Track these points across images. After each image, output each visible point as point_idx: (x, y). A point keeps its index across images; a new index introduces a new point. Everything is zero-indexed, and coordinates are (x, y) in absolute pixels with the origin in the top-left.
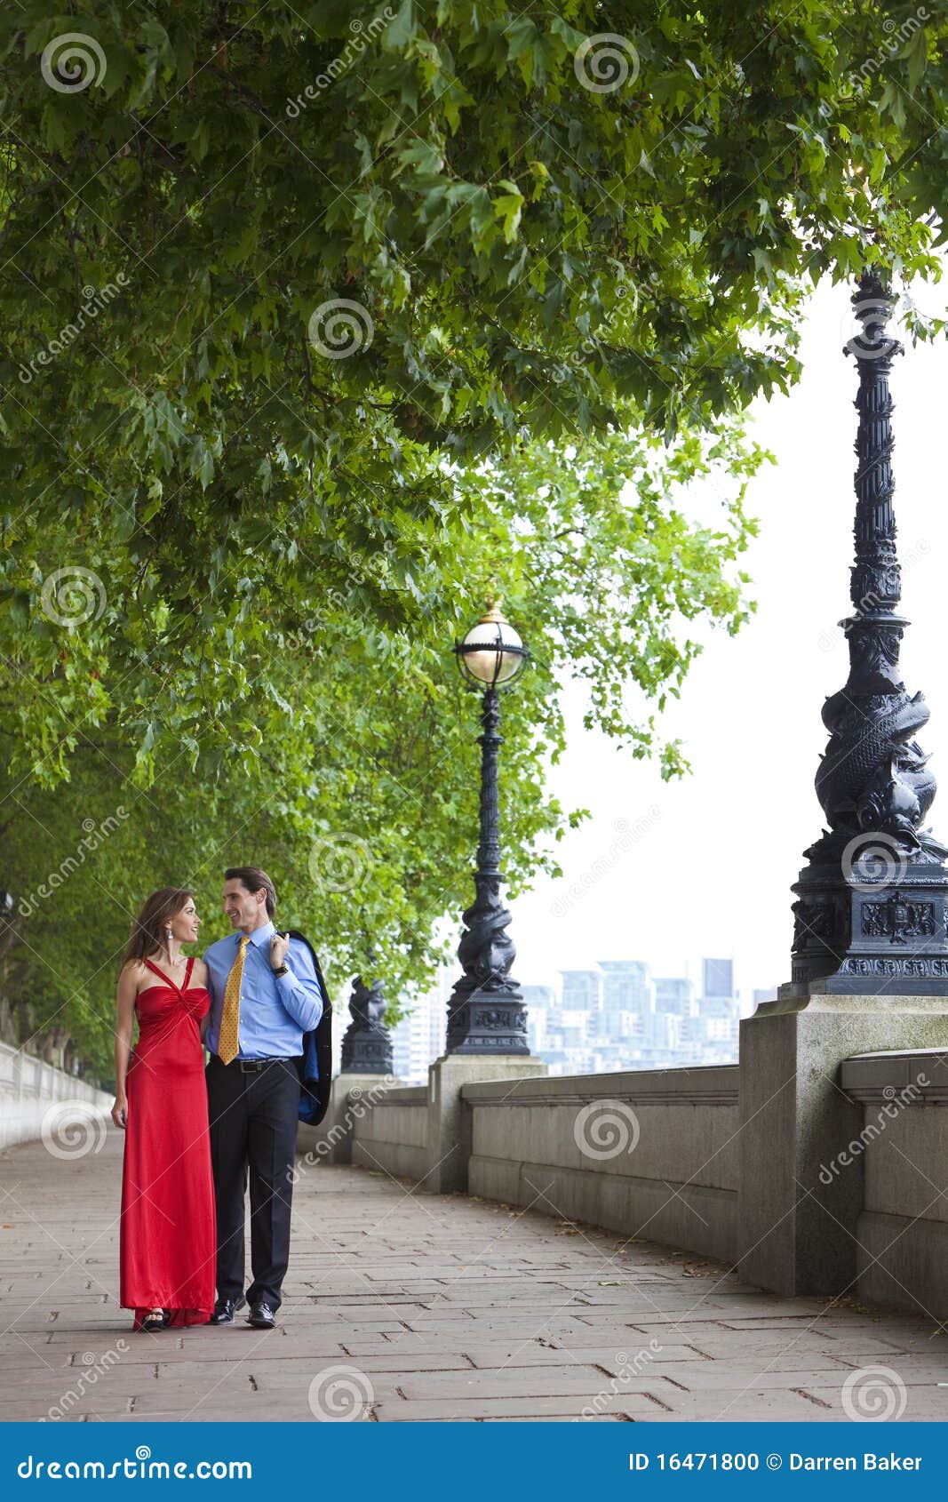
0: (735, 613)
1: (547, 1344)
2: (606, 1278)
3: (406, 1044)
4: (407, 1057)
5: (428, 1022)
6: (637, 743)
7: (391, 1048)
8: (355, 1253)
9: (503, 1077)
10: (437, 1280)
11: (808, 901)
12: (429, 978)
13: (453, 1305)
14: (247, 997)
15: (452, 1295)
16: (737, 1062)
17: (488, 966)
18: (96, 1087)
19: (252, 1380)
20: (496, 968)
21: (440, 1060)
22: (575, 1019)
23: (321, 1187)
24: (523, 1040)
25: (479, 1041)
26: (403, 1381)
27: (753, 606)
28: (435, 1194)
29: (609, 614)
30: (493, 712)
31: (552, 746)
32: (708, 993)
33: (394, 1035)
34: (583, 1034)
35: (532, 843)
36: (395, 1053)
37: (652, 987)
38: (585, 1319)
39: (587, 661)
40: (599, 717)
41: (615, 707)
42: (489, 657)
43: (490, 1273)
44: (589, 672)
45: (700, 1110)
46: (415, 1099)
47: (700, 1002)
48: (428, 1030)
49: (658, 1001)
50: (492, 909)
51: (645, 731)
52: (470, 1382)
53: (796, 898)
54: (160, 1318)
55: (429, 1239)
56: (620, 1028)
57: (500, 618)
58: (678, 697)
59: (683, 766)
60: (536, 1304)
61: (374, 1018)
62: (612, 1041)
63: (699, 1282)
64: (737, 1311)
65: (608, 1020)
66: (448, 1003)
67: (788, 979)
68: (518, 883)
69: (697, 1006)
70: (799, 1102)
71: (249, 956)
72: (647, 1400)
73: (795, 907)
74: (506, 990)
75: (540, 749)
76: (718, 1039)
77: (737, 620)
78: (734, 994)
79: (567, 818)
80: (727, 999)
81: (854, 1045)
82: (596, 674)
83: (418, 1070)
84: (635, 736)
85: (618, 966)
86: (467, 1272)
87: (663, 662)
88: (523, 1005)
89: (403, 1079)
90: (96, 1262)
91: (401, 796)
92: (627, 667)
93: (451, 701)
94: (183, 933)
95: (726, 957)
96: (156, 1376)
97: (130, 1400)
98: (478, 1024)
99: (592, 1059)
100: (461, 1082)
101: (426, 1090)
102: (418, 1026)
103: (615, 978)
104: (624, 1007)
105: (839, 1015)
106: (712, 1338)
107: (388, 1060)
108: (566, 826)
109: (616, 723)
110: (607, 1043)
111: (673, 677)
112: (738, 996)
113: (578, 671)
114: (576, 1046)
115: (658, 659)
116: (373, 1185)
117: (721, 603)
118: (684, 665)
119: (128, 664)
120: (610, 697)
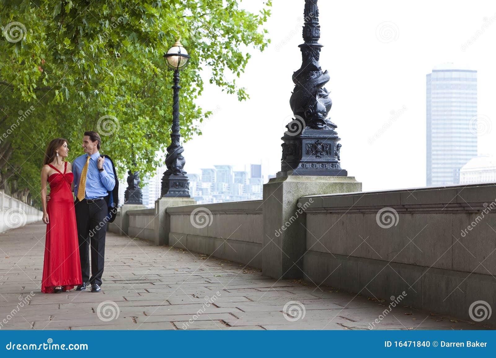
0: (262, 44)
1: (196, 296)
2: (217, 274)
3: (148, 194)
4: (148, 199)
5: (155, 186)
6: (229, 88)
7: (142, 195)
8: (129, 266)
9: (181, 205)
10: (157, 275)
11: (287, 143)
12: (154, 172)
13: (163, 283)
14: (89, 178)
15: (163, 280)
16: (262, 199)
17: (176, 166)
18: (39, 209)
19: (93, 309)
20: (178, 167)
21: (159, 199)
22: (206, 185)
23: (117, 243)
24: (188, 192)
25: (172, 192)
26: (145, 309)
27: (269, 41)
28: (157, 246)
29: (218, 44)
30: (178, 78)
31: (198, 89)
32: (253, 177)
33: (143, 191)
34: (209, 191)
35: (192, 123)
36: (143, 197)
37: (234, 174)
38: (209, 288)
39: (210, 60)
40: (215, 80)
41: (221, 76)
42: (176, 58)
43: (176, 272)
44: (211, 64)
45: (249, 216)
46: (150, 213)
47: (250, 180)
48: (155, 189)
49: (235, 179)
50: (177, 147)
51: (233, 84)
52: (169, 310)
53: (283, 142)
54: (61, 288)
55: (155, 261)
56: (222, 189)
57: (180, 45)
58: (243, 72)
59: (246, 96)
60: (192, 283)
61: (136, 185)
62: (219, 193)
63: (249, 275)
64: (261, 285)
65: (218, 186)
66: (162, 179)
67: (280, 170)
68: (187, 137)
69: (249, 181)
70: (284, 213)
71: (90, 163)
72: (230, 315)
73: (282, 145)
74: (182, 175)
75: (194, 90)
76: (256, 192)
77: (263, 46)
78: (262, 177)
79: (204, 115)
80: (259, 178)
81: (302, 193)
82: (214, 64)
83: (151, 203)
84: (229, 86)
85: (221, 167)
86: (169, 272)
87: (238, 60)
88: (188, 180)
89: (146, 206)
90: (38, 269)
91: (143, 107)
92: (225, 62)
93: (162, 74)
94: (62, 153)
95: (259, 164)
96: (59, 308)
97: (50, 316)
98: (172, 186)
99: (212, 199)
100: (166, 207)
101: (154, 210)
102: (152, 188)
103: (220, 171)
104: (223, 182)
105: (298, 183)
106: (253, 294)
107: (141, 199)
108: (203, 117)
109: (221, 82)
110: (217, 194)
111: (241, 65)
112: (263, 177)
113: (207, 63)
114: (206, 195)
115: (236, 60)
116: (135, 243)
117: (258, 40)
118: (246, 62)
119: (59, 61)
120: (219, 73)
